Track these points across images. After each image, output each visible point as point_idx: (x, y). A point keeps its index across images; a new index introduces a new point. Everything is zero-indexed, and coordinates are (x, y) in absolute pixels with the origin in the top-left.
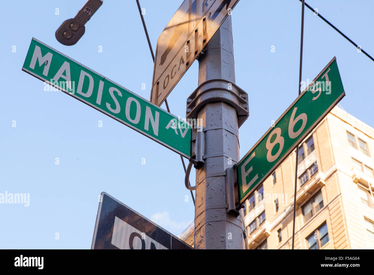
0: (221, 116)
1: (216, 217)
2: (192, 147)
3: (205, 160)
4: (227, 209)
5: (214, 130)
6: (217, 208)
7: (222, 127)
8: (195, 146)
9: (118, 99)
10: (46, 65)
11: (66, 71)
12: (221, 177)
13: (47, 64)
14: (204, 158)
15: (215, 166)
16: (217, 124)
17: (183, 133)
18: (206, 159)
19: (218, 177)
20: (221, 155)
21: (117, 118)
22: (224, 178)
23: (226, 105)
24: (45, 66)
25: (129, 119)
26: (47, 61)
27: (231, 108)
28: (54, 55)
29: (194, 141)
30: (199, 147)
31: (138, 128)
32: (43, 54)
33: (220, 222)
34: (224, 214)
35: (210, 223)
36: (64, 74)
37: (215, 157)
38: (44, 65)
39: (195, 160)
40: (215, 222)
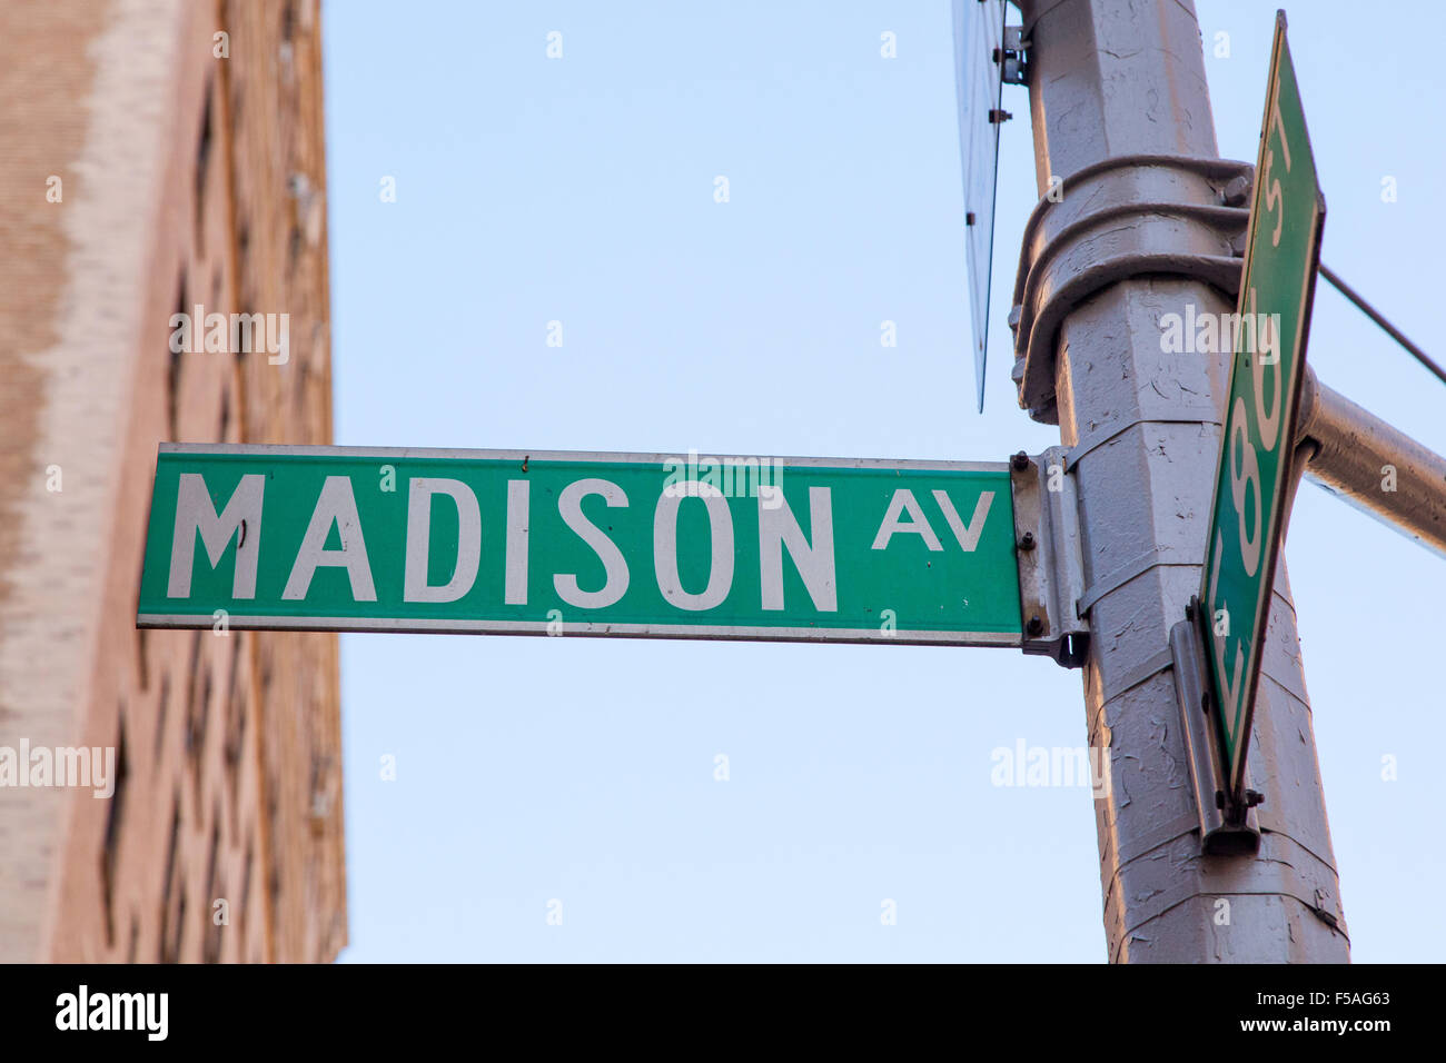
0: (1127, 356)
1: (1158, 892)
2: (1023, 575)
3: (1087, 616)
4: (1197, 832)
5: (1107, 445)
6: (1157, 848)
7: (1137, 413)
8: (1034, 566)
9: (609, 530)
10: (241, 545)
11: (339, 524)
12: (1154, 679)
13: (243, 539)
14: (1081, 613)
15: (1127, 636)
16: (1113, 408)
17: (967, 526)
18: (1090, 610)
19: (1144, 687)
20: (1145, 568)
21: (616, 628)
22: (1167, 680)
23: (1147, 285)
24: (238, 551)
25: (680, 599)
26: (244, 523)
27: (1175, 285)
28: (270, 477)
29: (1028, 545)
30: (1053, 561)
31: (731, 621)
32: (220, 501)
33: (1174, 912)
34: (1187, 867)
35: (1136, 934)
36: (333, 542)
37: (1121, 590)
38: (234, 546)
39: (1043, 639)
40: (1157, 920)
